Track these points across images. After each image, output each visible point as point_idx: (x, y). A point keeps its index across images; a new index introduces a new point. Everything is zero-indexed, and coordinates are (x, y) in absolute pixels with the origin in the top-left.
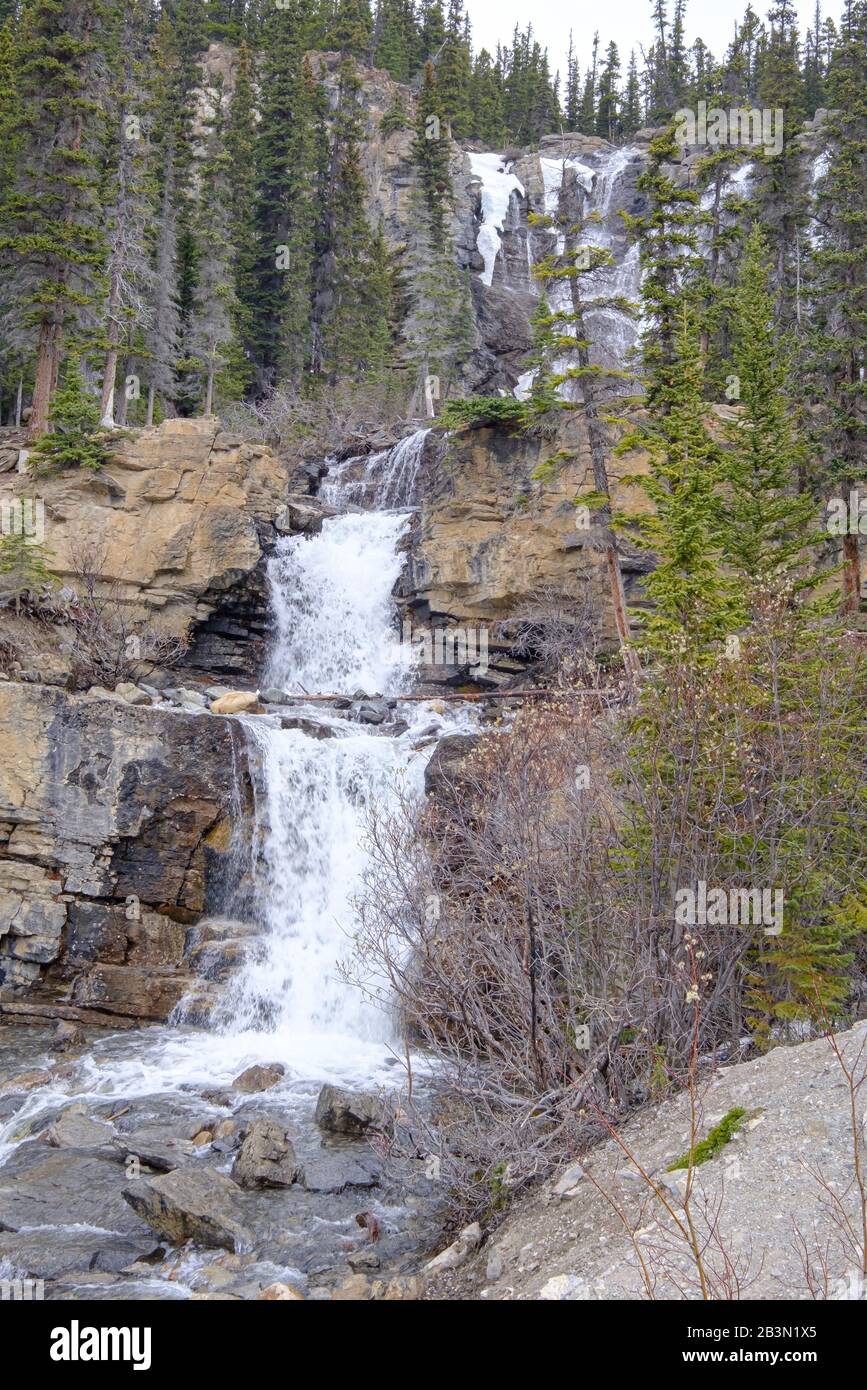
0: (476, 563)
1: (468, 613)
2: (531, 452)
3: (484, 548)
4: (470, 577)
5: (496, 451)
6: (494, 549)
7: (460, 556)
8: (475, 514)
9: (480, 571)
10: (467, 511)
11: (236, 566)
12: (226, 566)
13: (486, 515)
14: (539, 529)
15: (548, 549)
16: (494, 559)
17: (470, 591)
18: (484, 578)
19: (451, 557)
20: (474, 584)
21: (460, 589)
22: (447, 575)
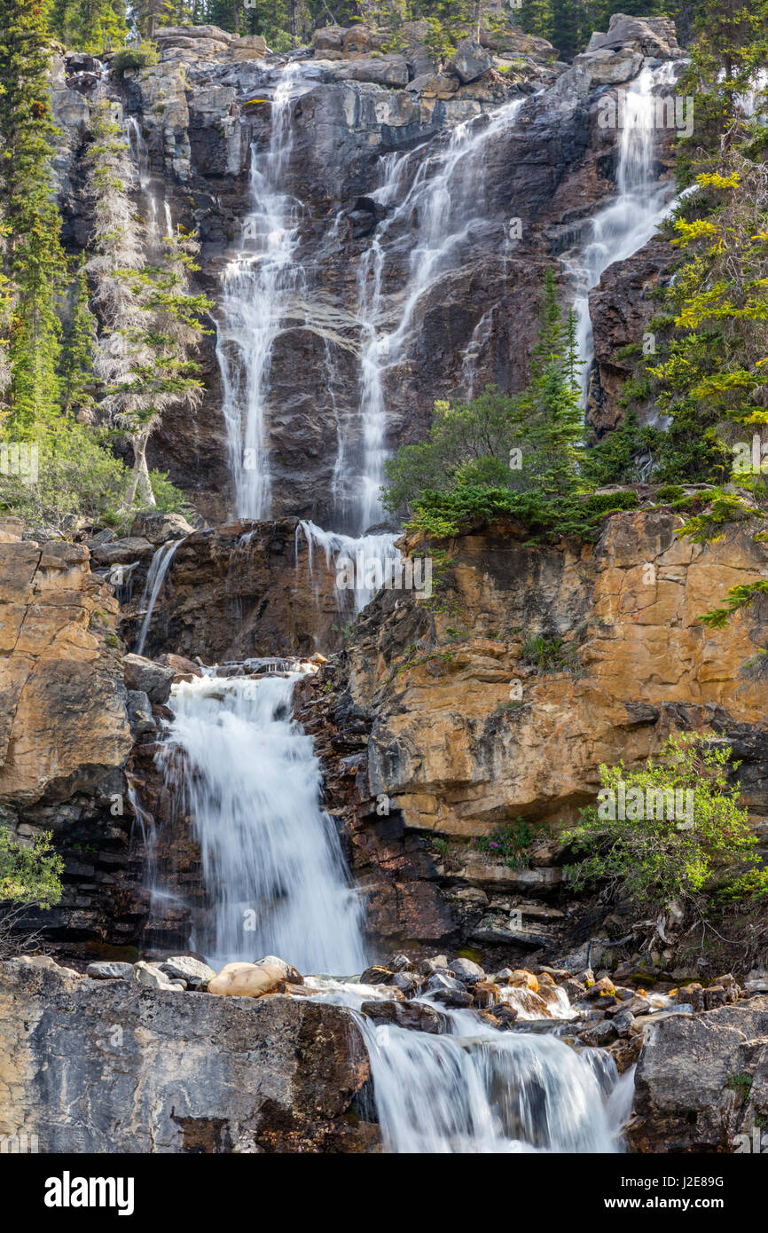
0: (485, 747)
1: (467, 829)
2: (549, 573)
3: (495, 725)
4: (473, 772)
5: (494, 573)
6: (513, 727)
7: (457, 738)
8: (476, 671)
9: (490, 762)
10: (462, 666)
11: (96, 760)
12: (77, 760)
13: (492, 672)
14: (587, 694)
15: (601, 726)
16: (514, 741)
17: (471, 794)
18: (498, 773)
19: (442, 740)
20: (480, 783)
21: (454, 790)
22: (436, 769)
